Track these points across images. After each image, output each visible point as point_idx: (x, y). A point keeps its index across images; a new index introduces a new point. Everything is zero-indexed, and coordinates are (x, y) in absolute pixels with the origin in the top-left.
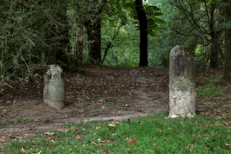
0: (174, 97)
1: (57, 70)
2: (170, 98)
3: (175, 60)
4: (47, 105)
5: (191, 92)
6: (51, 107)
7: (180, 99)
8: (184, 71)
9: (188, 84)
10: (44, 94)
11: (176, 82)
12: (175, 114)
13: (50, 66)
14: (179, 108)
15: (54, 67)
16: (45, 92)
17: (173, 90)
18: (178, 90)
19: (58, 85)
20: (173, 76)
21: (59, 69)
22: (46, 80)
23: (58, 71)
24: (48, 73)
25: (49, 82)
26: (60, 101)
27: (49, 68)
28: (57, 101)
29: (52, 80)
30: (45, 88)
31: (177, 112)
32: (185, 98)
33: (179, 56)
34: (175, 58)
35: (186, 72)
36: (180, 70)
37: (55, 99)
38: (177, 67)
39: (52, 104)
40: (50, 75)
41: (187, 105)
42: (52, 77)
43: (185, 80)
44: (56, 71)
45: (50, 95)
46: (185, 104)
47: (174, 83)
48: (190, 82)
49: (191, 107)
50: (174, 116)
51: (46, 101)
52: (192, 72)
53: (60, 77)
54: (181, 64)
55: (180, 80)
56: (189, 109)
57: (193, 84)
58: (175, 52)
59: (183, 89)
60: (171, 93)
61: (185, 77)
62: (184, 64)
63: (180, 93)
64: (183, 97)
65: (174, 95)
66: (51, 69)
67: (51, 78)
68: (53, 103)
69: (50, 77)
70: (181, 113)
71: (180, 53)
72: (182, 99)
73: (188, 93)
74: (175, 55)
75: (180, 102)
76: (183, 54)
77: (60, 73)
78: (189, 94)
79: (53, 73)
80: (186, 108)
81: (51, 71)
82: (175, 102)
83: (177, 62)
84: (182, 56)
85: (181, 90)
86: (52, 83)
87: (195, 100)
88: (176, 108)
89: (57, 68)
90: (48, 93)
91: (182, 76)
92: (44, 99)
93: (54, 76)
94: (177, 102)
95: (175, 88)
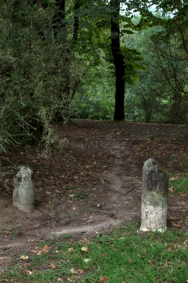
0: (146, 210)
1: (28, 172)
2: (142, 211)
3: (148, 175)
4: (17, 208)
5: (163, 207)
6: (20, 211)
7: (152, 213)
8: (156, 186)
9: (160, 199)
10: (13, 196)
11: (149, 197)
12: (146, 227)
13: (20, 168)
14: (151, 222)
15: (25, 168)
16: (14, 194)
17: (145, 203)
18: (150, 205)
19: (29, 188)
20: (145, 190)
21: (29, 171)
22: (15, 183)
23: (28, 174)
24: (18, 175)
25: (19, 185)
26: (30, 204)
27: (19, 170)
28: (27, 204)
29: (22, 183)
30: (15, 191)
31: (148, 226)
32: (156, 213)
33: (152, 171)
34: (147, 173)
35: (159, 187)
36: (153, 186)
37: (25, 202)
38: (149, 182)
39: (21, 207)
40: (20, 177)
41: (158, 219)
42: (23, 180)
43: (157, 195)
44: (26, 173)
45: (20, 198)
46: (156, 219)
47: (147, 197)
48: (162, 197)
49: (162, 221)
50: (145, 230)
51: (15, 204)
52: (164, 187)
53: (30, 179)
54: (154, 179)
55: (152, 195)
56: (160, 224)
57: (165, 198)
58: (148, 167)
59: (155, 204)
60: (143, 206)
61: (157, 192)
62: (157, 180)
63: (152, 207)
64: (154, 212)
65: (146, 209)
66: (21, 171)
67: (21, 181)
68: (23, 206)
69: (20, 179)
70: (152, 227)
71: (152, 169)
72: (154, 214)
73: (159, 208)
74: (148, 170)
75: (152, 216)
76: (156, 170)
77: (30, 175)
78: (161, 209)
79: (23, 176)
80: (157, 222)
81: (21, 173)
82: (146, 215)
83: (149, 177)
84: (154, 171)
85: (153, 205)
86: (23, 186)
87: (166, 214)
88: (148, 222)
89: (27, 169)
90: (17, 195)
91: (154, 191)
92: (13, 202)
93: (25, 179)
94: (149, 216)
95: (148, 203)
